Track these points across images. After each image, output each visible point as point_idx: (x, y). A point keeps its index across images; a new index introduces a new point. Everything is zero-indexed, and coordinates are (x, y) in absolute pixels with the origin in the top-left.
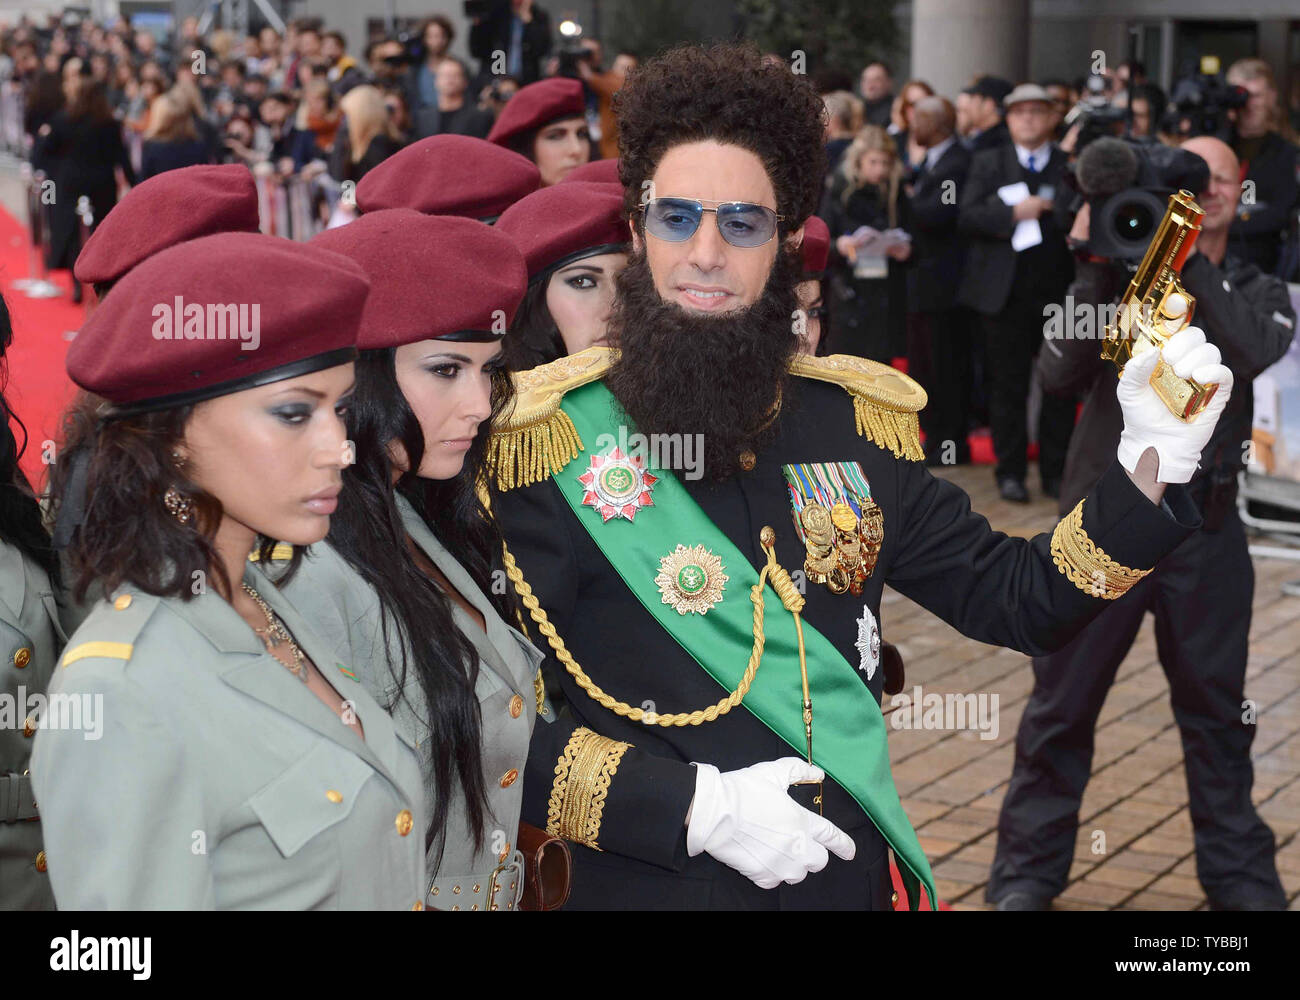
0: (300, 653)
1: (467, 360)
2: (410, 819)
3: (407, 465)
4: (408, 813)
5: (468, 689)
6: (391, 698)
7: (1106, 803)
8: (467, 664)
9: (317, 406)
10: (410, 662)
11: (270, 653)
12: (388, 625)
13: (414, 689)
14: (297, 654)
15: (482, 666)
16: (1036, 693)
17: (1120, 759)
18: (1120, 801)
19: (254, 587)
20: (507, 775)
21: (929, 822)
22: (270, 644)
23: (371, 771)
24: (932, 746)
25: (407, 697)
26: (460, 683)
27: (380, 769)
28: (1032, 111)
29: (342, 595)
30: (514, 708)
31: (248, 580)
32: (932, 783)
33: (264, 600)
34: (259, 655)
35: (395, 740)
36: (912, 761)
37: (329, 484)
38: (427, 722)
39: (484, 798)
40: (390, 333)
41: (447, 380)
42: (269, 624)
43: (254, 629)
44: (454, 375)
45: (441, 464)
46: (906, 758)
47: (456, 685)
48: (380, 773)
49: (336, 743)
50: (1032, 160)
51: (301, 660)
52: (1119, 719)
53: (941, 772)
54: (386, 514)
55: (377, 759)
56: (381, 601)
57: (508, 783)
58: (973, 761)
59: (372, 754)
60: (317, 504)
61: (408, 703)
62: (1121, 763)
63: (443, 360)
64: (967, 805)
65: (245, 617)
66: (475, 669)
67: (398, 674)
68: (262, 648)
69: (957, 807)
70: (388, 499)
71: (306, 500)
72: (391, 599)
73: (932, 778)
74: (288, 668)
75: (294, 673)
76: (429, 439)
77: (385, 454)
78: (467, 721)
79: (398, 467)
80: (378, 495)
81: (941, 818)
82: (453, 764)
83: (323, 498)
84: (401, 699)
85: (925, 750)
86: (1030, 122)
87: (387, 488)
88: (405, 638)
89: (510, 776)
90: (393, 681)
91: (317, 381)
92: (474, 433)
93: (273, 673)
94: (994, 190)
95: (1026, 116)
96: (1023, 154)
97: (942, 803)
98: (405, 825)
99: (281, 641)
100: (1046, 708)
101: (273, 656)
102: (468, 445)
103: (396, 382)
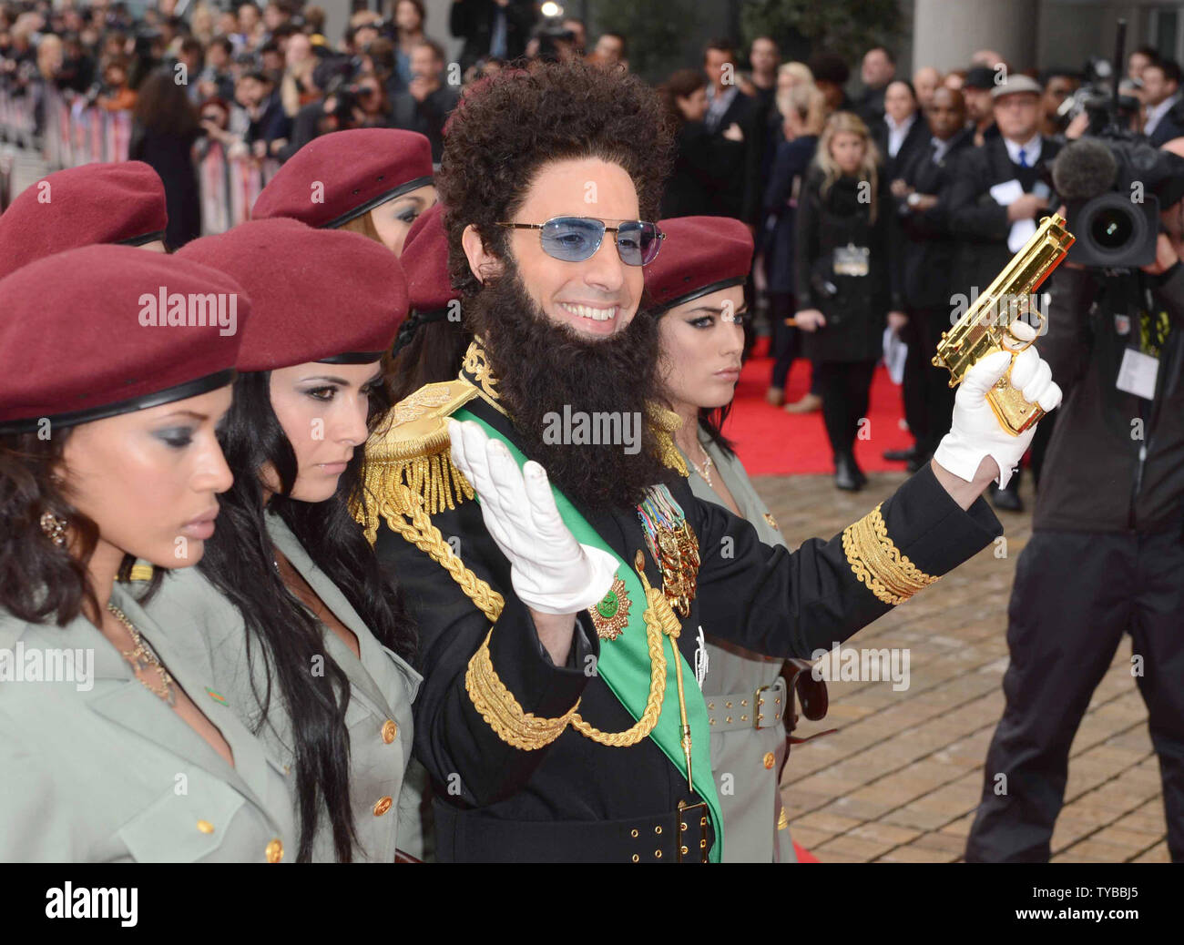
0: (168, 677)
1: (344, 383)
2: (280, 849)
3: (279, 489)
4: (279, 842)
5: (338, 718)
6: (255, 723)
7: (1085, 831)
8: (337, 692)
9: (198, 428)
10: (276, 688)
11: (137, 677)
12: (252, 648)
13: (279, 715)
14: (165, 678)
15: (354, 691)
16: (1007, 715)
17: (1103, 784)
18: (1100, 829)
19: (120, 608)
20: (380, 802)
21: (897, 847)
22: (138, 668)
23: (242, 800)
24: (905, 767)
25: (272, 723)
26: (330, 712)
27: (251, 798)
28: (1020, 103)
29: (204, 619)
30: (387, 733)
31: (115, 601)
32: (903, 806)
33: (130, 622)
34: (128, 681)
35: (265, 768)
36: (882, 783)
37: (209, 508)
38: (292, 748)
39: (352, 829)
40: (268, 357)
41: (324, 403)
42: (136, 647)
43: (121, 652)
44: (330, 398)
45: (314, 487)
46: (877, 780)
47: (325, 715)
48: (252, 803)
49: (206, 770)
50: (1023, 154)
51: (169, 684)
52: (1103, 743)
53: (912, 796)
54: (257, 537)
55: (246, 785)
56: (246, 623)
57: (381, 812)
58: (947, 784)
59: (242, 782)
60: (194, 529)
61: (273, 730)
62: (1102, 790)
63: (319, 383)
64: (937, 830)
65: (112, 639)
66: (346, 695)
67: (263, 700)
68: (129, 673)
69: (927, 832)
70: (258, 522)
71: (184, 525)
72: (258, 622)
73: (902, 802)
74: (156, 693)
75: (162, 698)
76: (301, 464)
77: (257, 477)
78: (334, 751)
79: (270, 488)
80: (250, 520)
81: (909, 843)
82: (320, 795)
83: (203, 522)
84: (265, 723)
85: (897, 771)
86: (1018, 114)
87: (258, 511)
88: (270, 663)
89: (383, 805)
90: (257, 706)
91: (200, 404)
92: (349, 456)
93: (142, 698)
94: (986, 189)
95: (1014, 108)
96: (1013, 149)
97: (912, 827)
98: (276, 855)
99: (147, 664)
100: (1017, 731)
101: (142, 680)
102: (343, 468)
103: (269, 404)
